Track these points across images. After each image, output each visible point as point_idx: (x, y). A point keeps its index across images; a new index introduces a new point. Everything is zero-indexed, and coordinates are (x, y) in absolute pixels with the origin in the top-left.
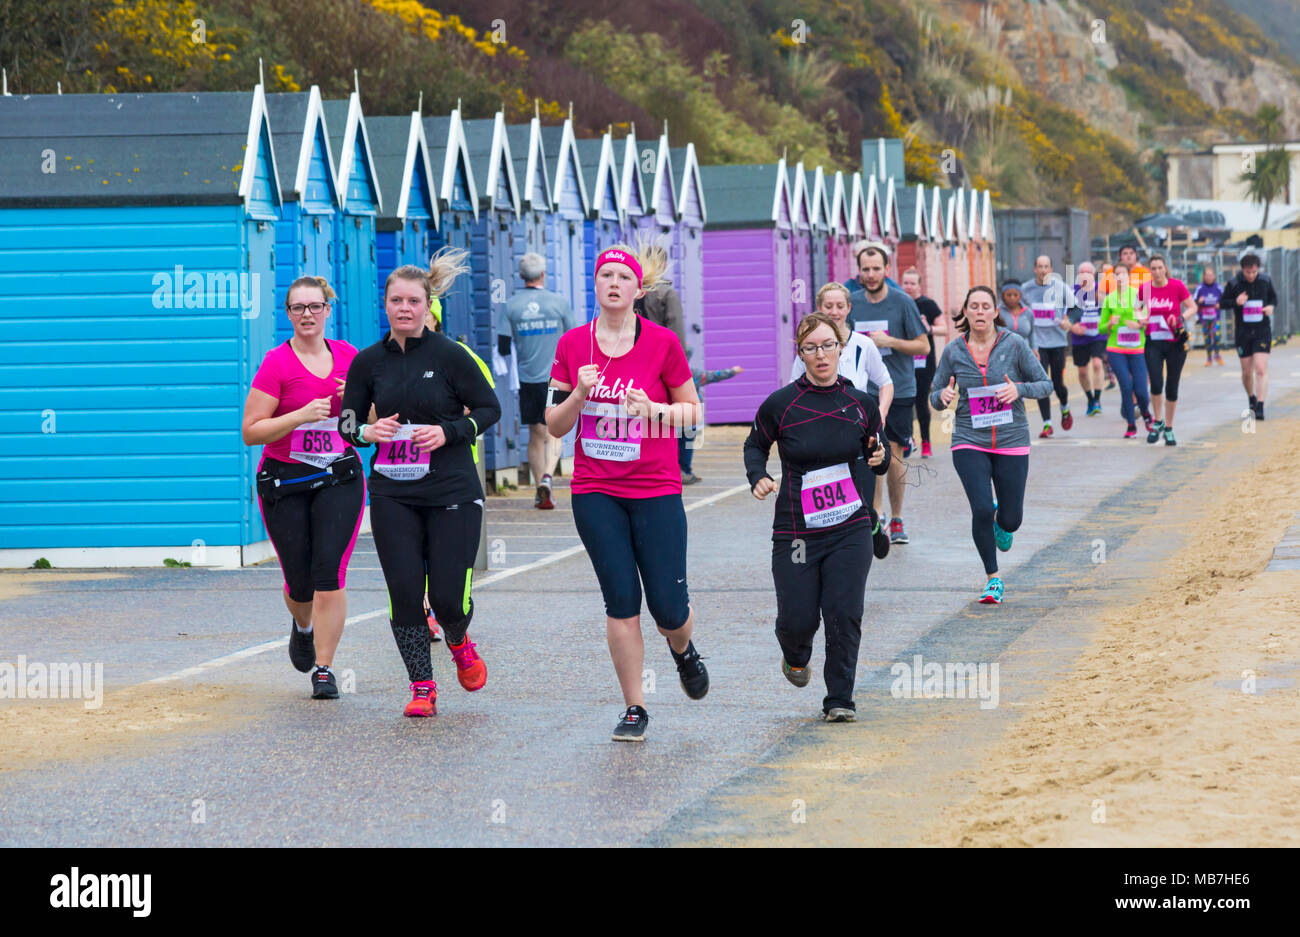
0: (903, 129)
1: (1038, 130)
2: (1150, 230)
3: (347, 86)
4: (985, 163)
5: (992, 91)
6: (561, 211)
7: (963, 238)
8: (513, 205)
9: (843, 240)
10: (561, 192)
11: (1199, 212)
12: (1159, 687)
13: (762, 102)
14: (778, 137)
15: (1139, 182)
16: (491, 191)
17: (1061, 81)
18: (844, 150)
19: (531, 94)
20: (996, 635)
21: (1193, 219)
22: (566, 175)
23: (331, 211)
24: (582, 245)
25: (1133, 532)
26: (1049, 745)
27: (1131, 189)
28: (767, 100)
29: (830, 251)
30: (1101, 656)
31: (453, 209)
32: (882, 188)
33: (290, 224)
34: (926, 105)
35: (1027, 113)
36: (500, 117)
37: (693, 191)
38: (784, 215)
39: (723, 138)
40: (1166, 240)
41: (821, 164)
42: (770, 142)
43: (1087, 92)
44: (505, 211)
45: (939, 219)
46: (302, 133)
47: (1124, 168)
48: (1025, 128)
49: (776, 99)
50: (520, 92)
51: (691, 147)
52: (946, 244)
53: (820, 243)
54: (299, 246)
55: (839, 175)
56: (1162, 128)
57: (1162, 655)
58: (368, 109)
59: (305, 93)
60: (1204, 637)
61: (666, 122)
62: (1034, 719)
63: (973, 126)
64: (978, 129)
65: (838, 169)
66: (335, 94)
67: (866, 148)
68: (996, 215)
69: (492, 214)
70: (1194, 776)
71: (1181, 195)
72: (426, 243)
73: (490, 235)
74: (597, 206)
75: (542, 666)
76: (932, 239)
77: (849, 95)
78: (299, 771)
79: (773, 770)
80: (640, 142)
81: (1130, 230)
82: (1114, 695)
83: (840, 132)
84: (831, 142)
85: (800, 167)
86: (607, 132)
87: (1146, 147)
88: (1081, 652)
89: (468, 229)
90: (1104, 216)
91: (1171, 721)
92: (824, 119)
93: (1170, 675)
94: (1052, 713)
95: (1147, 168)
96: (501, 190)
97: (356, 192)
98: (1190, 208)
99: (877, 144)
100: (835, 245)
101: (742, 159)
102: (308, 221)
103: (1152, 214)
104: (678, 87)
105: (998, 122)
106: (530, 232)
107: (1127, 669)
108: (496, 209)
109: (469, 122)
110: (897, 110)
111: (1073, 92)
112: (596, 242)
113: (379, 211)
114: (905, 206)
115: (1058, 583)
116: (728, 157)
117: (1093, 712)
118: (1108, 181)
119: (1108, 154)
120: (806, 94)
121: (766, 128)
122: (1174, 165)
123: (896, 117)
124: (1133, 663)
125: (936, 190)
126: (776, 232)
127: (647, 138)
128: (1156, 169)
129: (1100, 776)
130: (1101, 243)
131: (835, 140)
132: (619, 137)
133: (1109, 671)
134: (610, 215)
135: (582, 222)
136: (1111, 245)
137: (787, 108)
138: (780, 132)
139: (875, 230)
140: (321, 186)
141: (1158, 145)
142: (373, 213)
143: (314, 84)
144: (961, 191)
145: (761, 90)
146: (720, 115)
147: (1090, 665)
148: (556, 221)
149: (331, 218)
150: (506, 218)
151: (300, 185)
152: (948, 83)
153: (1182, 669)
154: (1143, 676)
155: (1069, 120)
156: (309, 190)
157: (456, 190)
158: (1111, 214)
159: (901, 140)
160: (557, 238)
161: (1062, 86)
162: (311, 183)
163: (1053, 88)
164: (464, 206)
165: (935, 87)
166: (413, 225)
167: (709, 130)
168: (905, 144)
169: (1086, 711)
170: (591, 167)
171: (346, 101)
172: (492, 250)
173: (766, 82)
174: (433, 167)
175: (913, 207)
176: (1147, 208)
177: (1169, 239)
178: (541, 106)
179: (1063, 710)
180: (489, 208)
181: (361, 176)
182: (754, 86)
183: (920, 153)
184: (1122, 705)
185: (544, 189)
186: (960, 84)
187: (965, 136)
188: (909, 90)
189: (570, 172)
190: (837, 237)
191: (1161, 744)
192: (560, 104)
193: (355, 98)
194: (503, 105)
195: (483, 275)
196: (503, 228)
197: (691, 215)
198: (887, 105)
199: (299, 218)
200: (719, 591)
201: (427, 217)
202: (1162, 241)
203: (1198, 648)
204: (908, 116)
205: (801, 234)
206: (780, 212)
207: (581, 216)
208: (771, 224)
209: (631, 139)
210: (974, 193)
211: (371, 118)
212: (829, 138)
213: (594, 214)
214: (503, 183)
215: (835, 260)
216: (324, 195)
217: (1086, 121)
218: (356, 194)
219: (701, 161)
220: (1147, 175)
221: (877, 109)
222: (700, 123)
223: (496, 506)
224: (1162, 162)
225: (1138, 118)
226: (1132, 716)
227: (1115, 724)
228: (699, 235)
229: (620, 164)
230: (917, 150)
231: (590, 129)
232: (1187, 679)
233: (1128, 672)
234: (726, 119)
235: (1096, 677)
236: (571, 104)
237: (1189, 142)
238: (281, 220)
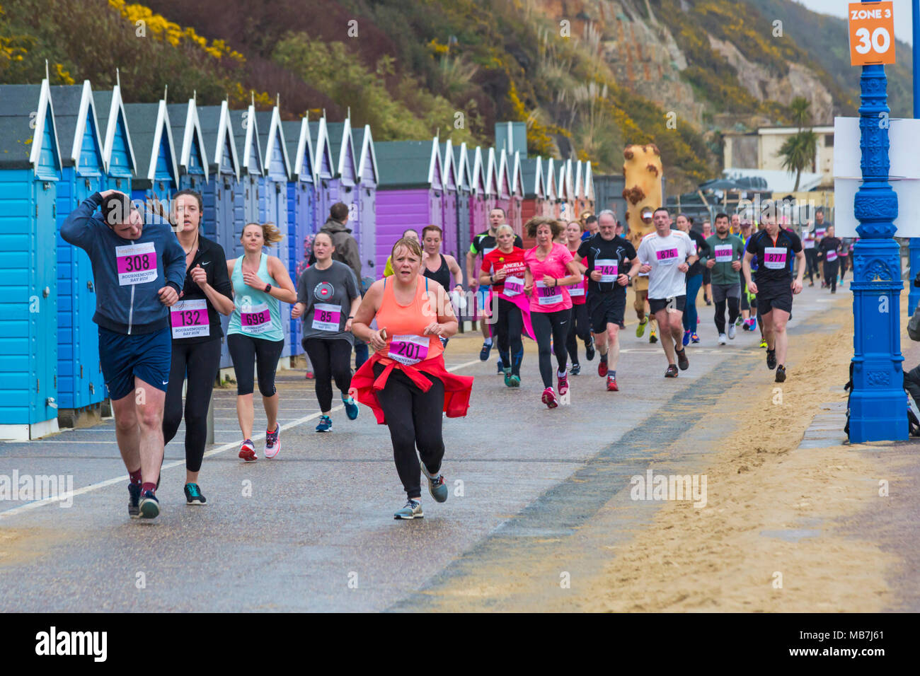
0: (526, 115)
1: (627, 116)
2: (711, 191)
3: (109, 80)
4: (587, 140)
5: (593, 87)
6: (270, 175)
7: (570, 197)
8: (234, 171)
9: (481, 197)
10: (270, 161)
11: (747, 178)
12: (719, 535)
13: (420, 93)
14: (432, 120)
15: (703, 156)
16: (218, 159)
17: (645, 79)
18: (482, 130)
19: (247, 87)
20: (596, 496)
21: (743, 183)
22: (274, 148)
23: (99, 174)
24: (286, 201)
25: (699, 419)
26: (636, 579)
27: (697, 160)
28: (424, 92)
29: (471, 206)
30: (675, 512)
31: (189, 173)
32: (510, 159)
33: (67, 184)
34: (543, 97)
35: (619, 103)
36: (225, 104)
37: (369, 160)
38: (437, 179)
39: (391, 120)
40: (723, 198)
41: (464, 141)
42: (427, 124)
43: (664, 87)
44: (229, 175)
45: (553, 182)
46: (77, 116)
47: (691, 145)
48: (617, 114)
49: (431, 91)
50: (239, 85)
51: (367, 128)
52: (558, 201)
53: (464, 200)
54: (75, 200)
55: (478, 149)
56: (720, 115)
57: (721, 511)
58: (126, 98)
59: (79, 86)
60: (752, 498)
61: (349, 108)
62: (624, 559)
63: (578, 113)
64: (582, 115)
65: (477, 145)
66: (101, 87)
67: (498, 129)
68: (596, 179)
69: (219, 177)
70: (746, 603)
71: (734, 165)
73: (217, 193)
74: (297, 171)
75: (255, 516)
76: (548, 197)
77: (485, 89)
78: (74, 594)
79: (430, 596)
80: (331, 124)
81: (696, 191)
82: (685, 541)
83: (479, 117)
84: (472, 124)
85: (449, 143)
86: (305, 116)
87: (709, 129)
88: (659, 509)
89: (201, 188)
90: (676, 180)
91: (727, 561)
92: (466, 107)
93: (727, 526)
94: (638, 554)
95: (708, 145)
96: (225, 158)
97: (117, 160)
98: (741, 175)
99: (507, 126)
100: (475, 202)
101: (405, 136)
102: (81, 181)
103: (712, 180)
104: (357, 82)
105: (597, 110)
106: (247, 190)
107: (694, 522)
108: (222, 173)
109: (202, 108)
110: (521, 101)
111: (653, 87)
112: (296, 198)
113: (134, 175)
114: (527, 172)
115: (642, 456)
116: (394, 135)
117: (669, 554)
118: (679, 155)
119: (679, 134)
120: (453, 88)
121: (423, 113)
122: (729, 142)
123: (520, 106)
124: (698, 517)
125: (551, 161)
126: (431, 191)
127: (335, 121)
128: (715, 146)
129: (675, 602)
130: (675, 202)
131: (474, 122)
132: (314, 120)
133: (682, 523)
134: (307, 179)
135: (286, 184)
136: (681, 203)
137: (439, 99)
138: (433, 117)
139: (505, 190)
140: (91, 155)
141: (717, 128)
142: (129, 176)
143: (86, 79)
144: (569, 162)
145: (420, 85)
146: (389, 103)
147: (666, 518)
148: (267, 183)
149: (98, 179)
150: (229, 180)
151: (76, 154)
152: (560, 80)
153: (736, 522)
154: (707, 527)
155: (650, 108)
156: (82, 159)
157: (192, 159)
158: (681, 179)
159: (524, 123)
160: (267, 195)
161: (645, 83)
162: (84, 153)
163: (638, 84)
164: (197, 171)
165: (549, 83)
166: (159, 184)
167: (381, 115)
168: (527, 126)
169: (664, 553)
170: (293, 143)
171: (110, 92)
172: (218, 204)
173: (423, 79)
174: (175, 141)
175: (534, 173)
176: (708, 175)
177: (725, 197)
178: (255, 96)
179: (646, 552)
180: (217, 172)
181: (121, 147)
182: (414, 82)
183: (538, 133)
184: (690, 549)
185: (258, 158)
186: (569, 81)
187: (572, 120)
188: (530, 86)
189: (277, 146)
190: (476, 196)
191: (720, 579)
192: (269, 95)
193: (117, 89)
194: (227, 95)
195: (212, 222)
196: (227, 187)
197: (367, 179)
198: (514, 96)
199: (74, 179)
200: (387, 461)
201: (170, 179)
202: (720, 200)
203: (748, 506)
204: (530, 105)
205: (449, 194)
206: (434, 176)
207: (285, 179)
208: (428, 186)
209: (323, 121)
210: (579, 163)
211: (128, 105)
212: (471, 121)
213: (295, 177)
214: (227, 154)
215: (475, 213)
216: (94, 162)
217: (663, 109)
218: (117, 162)
219: (375, 138)
220: (709, 150)
221: (506, 99)
222: (374, 109)
223: (220, 396)
224: (719, 140)
225: (702, 107)
226: (699, 557)
227: (685, 563)
228: (373, 194)
229: (314, 140)
230: (536, 130)
231: (292, 114)
232: (739, 530)
233: (695, 524)
234: (393, 106)
235: (671, 527)
236: (278, 95)
237: (740, 125)
238: (61, 180)
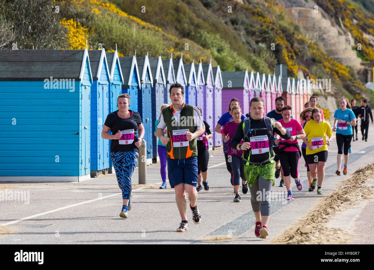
7: (301, 93)
8: (164, 82)
9: (265, 93)
10: (179, 79)
16: (157, 78)
22: (180, 75)
23: (108, 83)
31: (145, 83)
32: (277, 78)
33: (95, 87)
36: (160, 57)
37: (219, 79)
38: (247, 86)
41: (258, 71)
43: (345, 52)
44: (161, 84)
45: (295, 87)
46: (99, 61)
51: (219, 67)
52: (297, 94)
53: (258, 93)
54: (98, 93)
55: (264, 75)
67: (277, 67)
69: (157, 85)
72: (137, 92)
74: (189, 83)
76: (292, 93)
85: (252, 72)
86: (193, 62)
89: (150, 89)
96: (160, 78)
97: (116, 78)
99: (280, 66)
100: (262, 94)
102: (101, 86)
112: (189, 93)
125: (294, 79)
134: (193, 85)
139: (274, 90)
140: (105, 76)
142: (121, 84)
151: (98, 76)
156: (101, 77)
157: (146, 77)
164: (148, 82)
166: (133, 87)
172: (157, 95)
180: (156, 83)
181: (117, 73)
185: (173, 78)
190: (263, 92)
193: (116, 52)
195: (154, 102)
197: (218, 86)
199: (98, 85)
201: (137, 85)
205: (252, 91)
207: (185, 85)
208: (243, 88)
209: (200, 64)
216: (106, 79)
219: (222, 70)
224: (366, 72)
228: (220, 91)
229: (197, 72)
238: (92, 85)
